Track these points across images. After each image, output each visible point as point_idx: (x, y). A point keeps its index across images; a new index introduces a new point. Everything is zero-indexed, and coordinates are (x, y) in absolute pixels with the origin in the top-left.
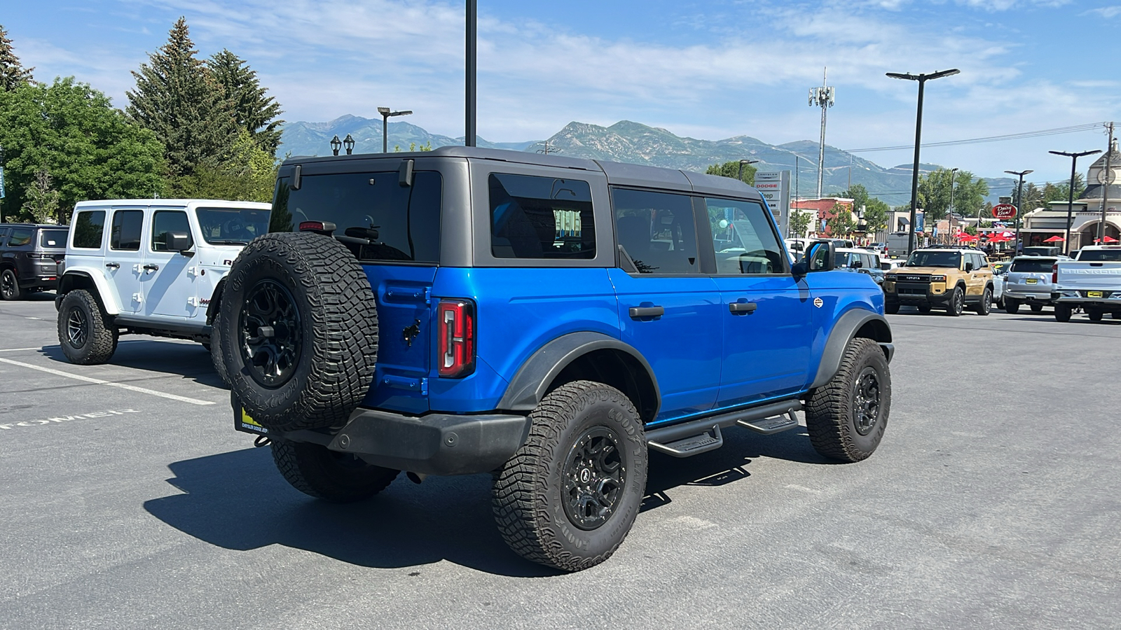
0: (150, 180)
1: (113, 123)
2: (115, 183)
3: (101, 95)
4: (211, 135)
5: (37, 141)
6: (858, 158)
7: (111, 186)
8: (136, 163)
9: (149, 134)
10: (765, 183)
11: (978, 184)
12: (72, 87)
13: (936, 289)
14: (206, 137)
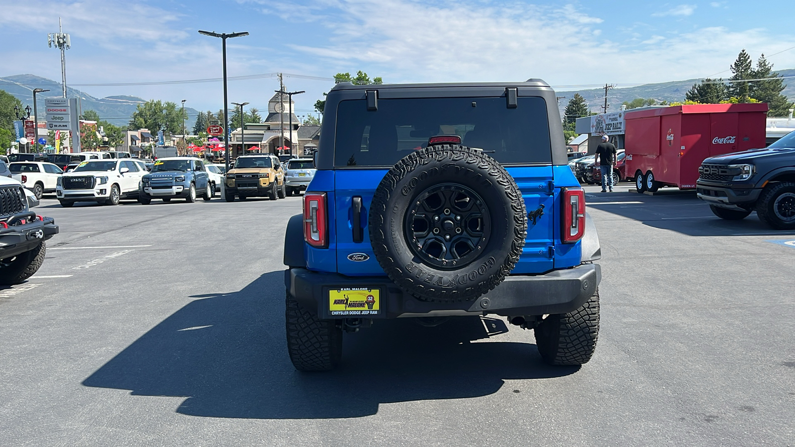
6: (75, 90)
10: (55, 108)
11: (180, 111)
13: (264, 183)
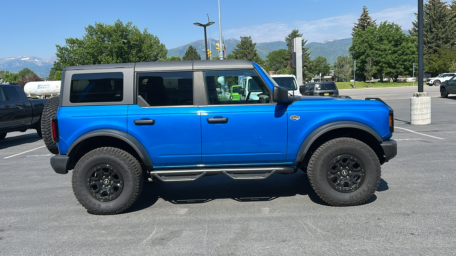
0: (414, 58)
1: (400, 37)
2: (400, 61)
3: (397, 26)
4: (448, 34)
5: (371, 48)
7: (398, 62)
8: (408, 51)
9: (416, 38)
12: (386, 25)
14: (446, 36)
